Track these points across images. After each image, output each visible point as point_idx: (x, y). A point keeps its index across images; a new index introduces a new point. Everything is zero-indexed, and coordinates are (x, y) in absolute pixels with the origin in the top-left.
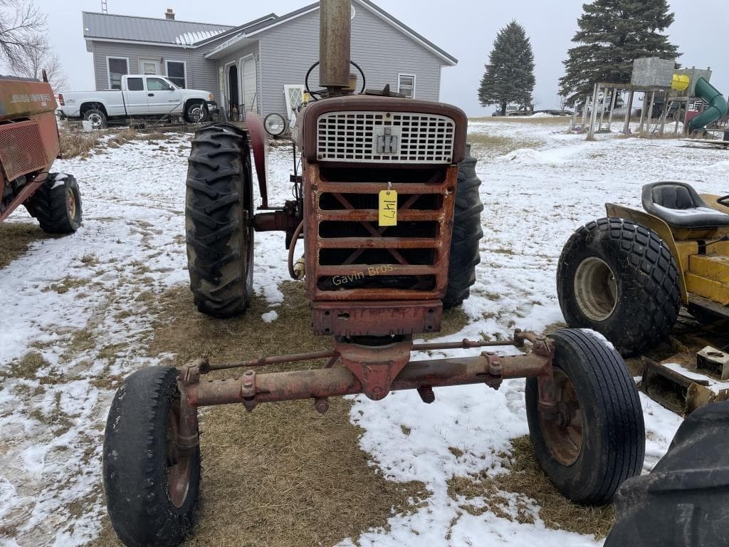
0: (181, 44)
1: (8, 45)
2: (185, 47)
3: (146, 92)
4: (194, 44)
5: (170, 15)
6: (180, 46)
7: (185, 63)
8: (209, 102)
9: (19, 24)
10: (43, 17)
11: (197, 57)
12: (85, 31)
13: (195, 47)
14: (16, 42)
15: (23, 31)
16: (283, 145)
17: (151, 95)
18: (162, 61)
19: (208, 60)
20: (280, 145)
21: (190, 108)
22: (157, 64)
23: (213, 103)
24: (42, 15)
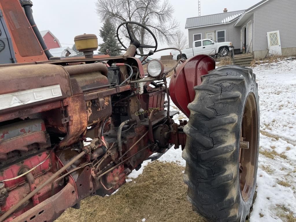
0: (223, 23)
1: (167, 36)
2: (225, 24)
3: (202, 46)
4: (229, 22)
5: (225, 11)
6: (223, 24)
7: (225, 30)
8: (230, 47)
9: (170, 28)
10: (178, 23)
11: (231, 27)
12: (186, 26)
13: (230, 22)
14: (169, 34)
15: (172, 30)
16: (263, 63)
17: (204, 48)
18: (215, 32)
19: (236, 27)
20: (261, 63)
21: (221, 51)
22: (213, 33)
23: (232, 47)
24: (178, 22)
